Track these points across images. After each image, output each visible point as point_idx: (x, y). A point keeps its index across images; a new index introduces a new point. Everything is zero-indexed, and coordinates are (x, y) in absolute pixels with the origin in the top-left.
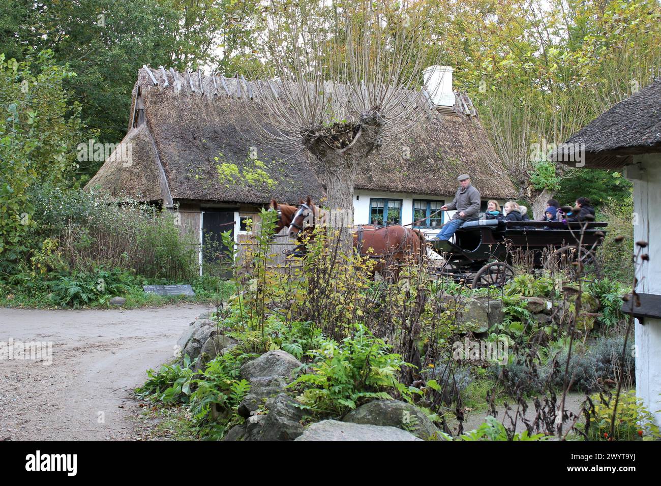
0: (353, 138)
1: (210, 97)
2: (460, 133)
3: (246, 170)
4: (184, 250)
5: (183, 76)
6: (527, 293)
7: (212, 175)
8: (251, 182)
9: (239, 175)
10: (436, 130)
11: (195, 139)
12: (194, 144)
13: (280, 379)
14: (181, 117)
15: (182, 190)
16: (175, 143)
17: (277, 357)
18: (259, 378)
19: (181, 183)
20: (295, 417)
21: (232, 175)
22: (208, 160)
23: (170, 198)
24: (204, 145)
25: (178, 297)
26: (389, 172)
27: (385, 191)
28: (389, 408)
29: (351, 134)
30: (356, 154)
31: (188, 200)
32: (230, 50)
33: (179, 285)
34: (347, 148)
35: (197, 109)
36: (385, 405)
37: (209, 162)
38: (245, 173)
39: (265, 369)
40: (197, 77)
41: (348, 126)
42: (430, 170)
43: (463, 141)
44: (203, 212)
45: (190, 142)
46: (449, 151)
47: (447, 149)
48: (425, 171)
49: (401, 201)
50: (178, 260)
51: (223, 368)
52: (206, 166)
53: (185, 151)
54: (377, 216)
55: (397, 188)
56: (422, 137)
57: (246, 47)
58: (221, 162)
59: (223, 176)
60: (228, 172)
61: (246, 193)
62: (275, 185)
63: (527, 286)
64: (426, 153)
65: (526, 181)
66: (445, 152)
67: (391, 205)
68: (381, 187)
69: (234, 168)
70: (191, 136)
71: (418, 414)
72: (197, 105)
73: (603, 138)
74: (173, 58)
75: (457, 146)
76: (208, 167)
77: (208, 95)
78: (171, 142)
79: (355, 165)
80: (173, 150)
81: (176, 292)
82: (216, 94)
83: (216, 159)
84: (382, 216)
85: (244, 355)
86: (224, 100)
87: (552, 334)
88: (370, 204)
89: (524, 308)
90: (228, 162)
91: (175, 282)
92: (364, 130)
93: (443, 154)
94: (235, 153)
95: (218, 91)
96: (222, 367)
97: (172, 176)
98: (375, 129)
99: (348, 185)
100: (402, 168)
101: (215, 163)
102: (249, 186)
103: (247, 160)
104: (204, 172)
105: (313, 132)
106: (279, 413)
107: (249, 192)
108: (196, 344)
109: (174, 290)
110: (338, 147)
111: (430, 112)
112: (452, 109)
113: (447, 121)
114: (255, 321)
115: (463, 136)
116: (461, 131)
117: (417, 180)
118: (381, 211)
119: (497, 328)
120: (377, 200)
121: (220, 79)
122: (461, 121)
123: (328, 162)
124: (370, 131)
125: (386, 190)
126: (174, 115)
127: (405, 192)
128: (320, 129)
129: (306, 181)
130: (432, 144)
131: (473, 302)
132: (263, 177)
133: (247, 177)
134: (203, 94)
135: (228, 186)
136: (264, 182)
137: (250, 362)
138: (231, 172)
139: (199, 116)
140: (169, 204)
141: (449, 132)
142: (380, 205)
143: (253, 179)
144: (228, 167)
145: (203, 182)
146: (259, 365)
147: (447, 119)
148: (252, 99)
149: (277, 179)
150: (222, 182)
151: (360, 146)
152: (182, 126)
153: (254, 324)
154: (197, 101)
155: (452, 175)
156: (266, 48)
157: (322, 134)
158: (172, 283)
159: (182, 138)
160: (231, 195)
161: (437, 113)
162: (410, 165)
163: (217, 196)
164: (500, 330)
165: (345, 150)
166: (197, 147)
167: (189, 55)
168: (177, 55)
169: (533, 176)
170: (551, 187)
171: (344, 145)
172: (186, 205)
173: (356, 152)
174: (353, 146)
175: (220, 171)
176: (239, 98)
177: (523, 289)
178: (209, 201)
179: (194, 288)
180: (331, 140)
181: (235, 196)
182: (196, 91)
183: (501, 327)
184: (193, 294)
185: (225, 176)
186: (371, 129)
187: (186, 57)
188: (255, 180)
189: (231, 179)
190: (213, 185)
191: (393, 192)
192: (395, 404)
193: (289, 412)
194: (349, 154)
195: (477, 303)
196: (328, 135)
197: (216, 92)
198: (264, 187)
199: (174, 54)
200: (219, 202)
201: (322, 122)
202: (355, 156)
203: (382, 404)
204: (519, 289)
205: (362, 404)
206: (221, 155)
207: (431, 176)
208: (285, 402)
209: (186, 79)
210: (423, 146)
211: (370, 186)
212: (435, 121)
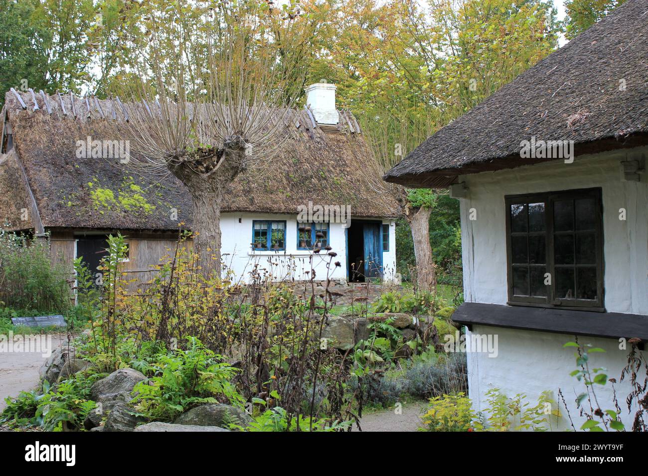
0: (217, 162)
1: (83, 120)
2: (345, 151)
3: (122, 196)
4: (56, 280)
5: (54, 99)
6: (394, 309)
7: (86, 202)
8: (127, 208)
9: (114, 201)
10: (320, 149)
11: (67, 164)
12: (66, 170)
13: (126, 394)
14: (52, 141)
15: (54, 218)
16: (45, 169)
17: (125, 374)
18: (107, 395)
19: (53, 210)
20: (130, 424)
21: (107, 201)
22: (82, 186)
23: (41, 227)
24: (77, 170)
25: (49, 328)
26: (271, 193)
27: (267, 212)
28: (214, 410)
29: (215, 159)
30: (221, 178)
31: (60, 228)
32: (108, 68)
33: (51, 316)
34: (211, 172)
35: (69, 134)
36: (210, 408)
37: (83, 188)
38: (120, 198)
39: (113, 386)
40: (69, 100)
41: (212, 151)
42: (314, 190)
43: (347, 159)
44: (77, 240)
45: (63, 167)
46: (333, 170)
47: (331, 168)
48: (308, 191)
49: (285, 222)
50: (50, 291)
51: (74, 388)
52: (80, 193)
53: (57, 177)
54: (261, 239)
55: (280, 210)
56: (306, 156)
57: (125, 65)
58: (95, 188)
59: (97, 202)
60: (102, 198)
61: (122, 219)
62: (152, 210)
63: (394, 303)
64: (310, 173)
65: (403, 199)
66: (329, 171)
67: (274, 227)
68: (263, 209)
69: (109, 193)
70: (63, 161)
71: (240, 415)
72: (70, 129)
73: (425, 161)
74: (47, 78)
75: (341, 164)
76: (81, 193)
77: (81, 118)
78: (41, 168)
79: (220, 189)
80: (44, 176)
81: (47, 323)
82: (89, 117)
83: (90, 184)
84: (266, 238)
85: (96, 375)
86: (97, 123)
87: (417, 349)
88: (253, 226)
89: (389, 324)
90: (102, 187)
91: (46, 313)
92: (227, 155)
93: (327, 174)
94: (110, 178)
95: (91, 114)
96: (73, 386)
97: (43, 203)
98: (239, 153)
99: (213, 209)
100: (285, 188)
101: (89, 189)
102: (125, 212)
103: (123, 185)
104: (78, 198)
105: (176, 157)
106: (115, 421)
107: (124, 217)
108: (55, 370)
109: (46, 321)
110: (202, 172)
111: (314, 131)
112: (336, 127)
113: (331, 140)
114: (107, 342)
115: (347, 155)
116: (346, 149)
117: (300, 200)
118: (264, 233)
119: (362, 344)
120: (261, 222)
121: (94, 102)
122: (345, 139)
123: (193, 186)
124: (233, 155)
125: (269, 211)
126: (45, 139)
127: (288, 213)
128: (184, 155)
129: (185, 205)
130: (316, 163)
131: (339, 320)
132: (139, 202)
133: (123, 202)
134: (76, 117)
135: (103, 212)
136: (141, 207)
137: (100, 381)
138: (106, 198)
139: (71, 140)
140: (40, 233)
141: (333, 151)
142: (264, 227)
143: (129, 204)
144: (103, 192)
145: (75, 209)
146: (108, 383)
147: (331, 137)
148: (128, 121)
149: (154, 204)
150: (96, 208)
151: (225, 170)
152: (53, 151)
153: (107, 345)
154: (69, 125)
155: (336, 194)
156: (148, 66)
157: (186, 159)
158: (43, 315)
159: (54, 164)
160: (106, 222)
161: (321, 131)
162: (293, 185)
163: (91, 223)
164: (366, 346)
165: (209, 174)
166: (70, 173)
167: (64, 74)
168: (52, 75)
169: (411, 193)
170: (428, 204)
171: (208, 169)
172: (58, 233)
173: (220, 176)
174: (217, 171)
175: (94, 197)
176: (114, 120)
177: (390, 306)
178: (82, 228)
179: (66, 318)
180: (195, 165)
181: (110, 223)
182: (68, 114)
183: (367, 343)
184: (65, 324)
185: (100, 201)
186: (234, 153)
187: (62, 76)
188: (132, 206)
189: (106, 205)
190: (87, 212)
191: (276, 213)
192: (220, 407)
193: (124, 419)
194: (214, 178)
195: (343, 321)
196: (191, 160)
197: (89, 115)
198: (140, 212)
199: (49, 73)
200: (93, 229)
201: (185, 148)
202: (220, 180)
203: (208, 407)
204: (386, 306)
205: (190, 409)
206: (95, 180)
207: (315, 196)
208: (121, 411)
209: (57, 101)
210: (306, 166)
211: (252, 208)
212: (319, 140)
